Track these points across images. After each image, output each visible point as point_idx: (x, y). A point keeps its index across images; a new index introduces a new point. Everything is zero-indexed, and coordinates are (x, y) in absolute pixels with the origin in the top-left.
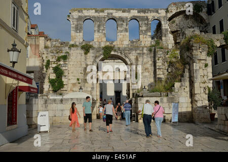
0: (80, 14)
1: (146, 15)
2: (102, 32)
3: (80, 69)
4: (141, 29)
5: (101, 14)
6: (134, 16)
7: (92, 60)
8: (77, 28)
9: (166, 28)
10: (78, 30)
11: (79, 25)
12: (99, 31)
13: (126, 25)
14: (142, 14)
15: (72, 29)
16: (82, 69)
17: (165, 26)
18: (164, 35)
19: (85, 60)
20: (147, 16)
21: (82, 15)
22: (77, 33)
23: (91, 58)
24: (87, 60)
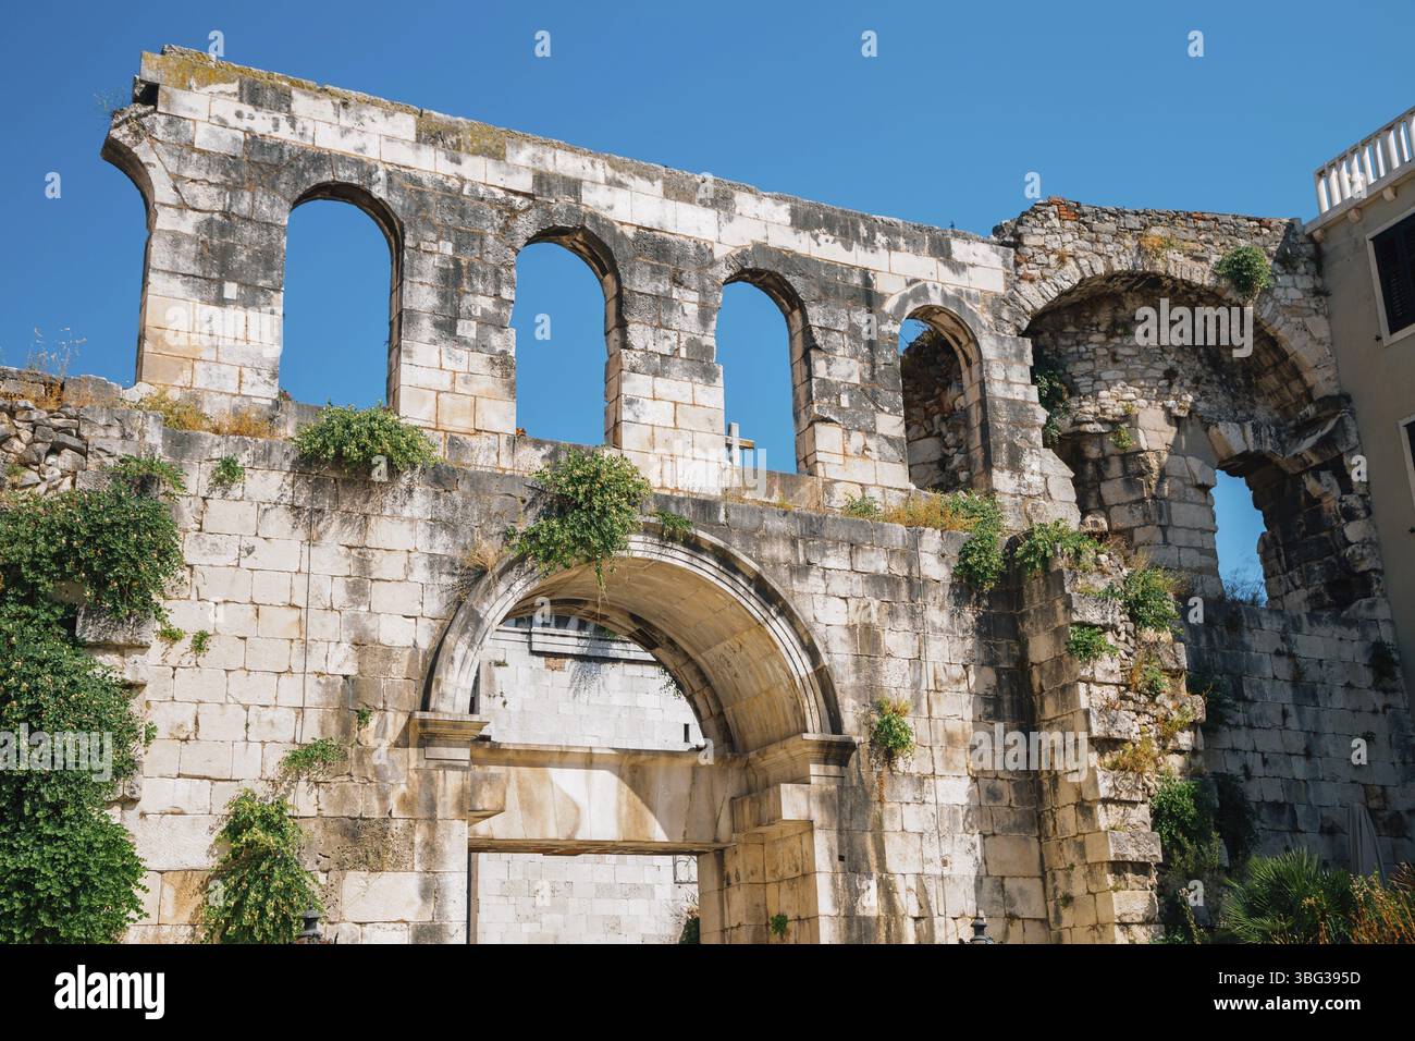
0: (262, 123)
2: (479, 345)
4: (820, 368)
5: (477, 171)
6: (761, 248)
7: (435, 605)
9: (1017, 395)
10: (227, 274)
11: (247, 232)
12: (447, 327)
13: (704, 318)
14: (826, 249)
15: (160, 255)
17: (1007, 382)
18: (1002, 457)
19: (358, 589)
20: (865, 273)
21: (284, 133)
22: (221, 301)
23: (421, 574)
24: (380, 595)
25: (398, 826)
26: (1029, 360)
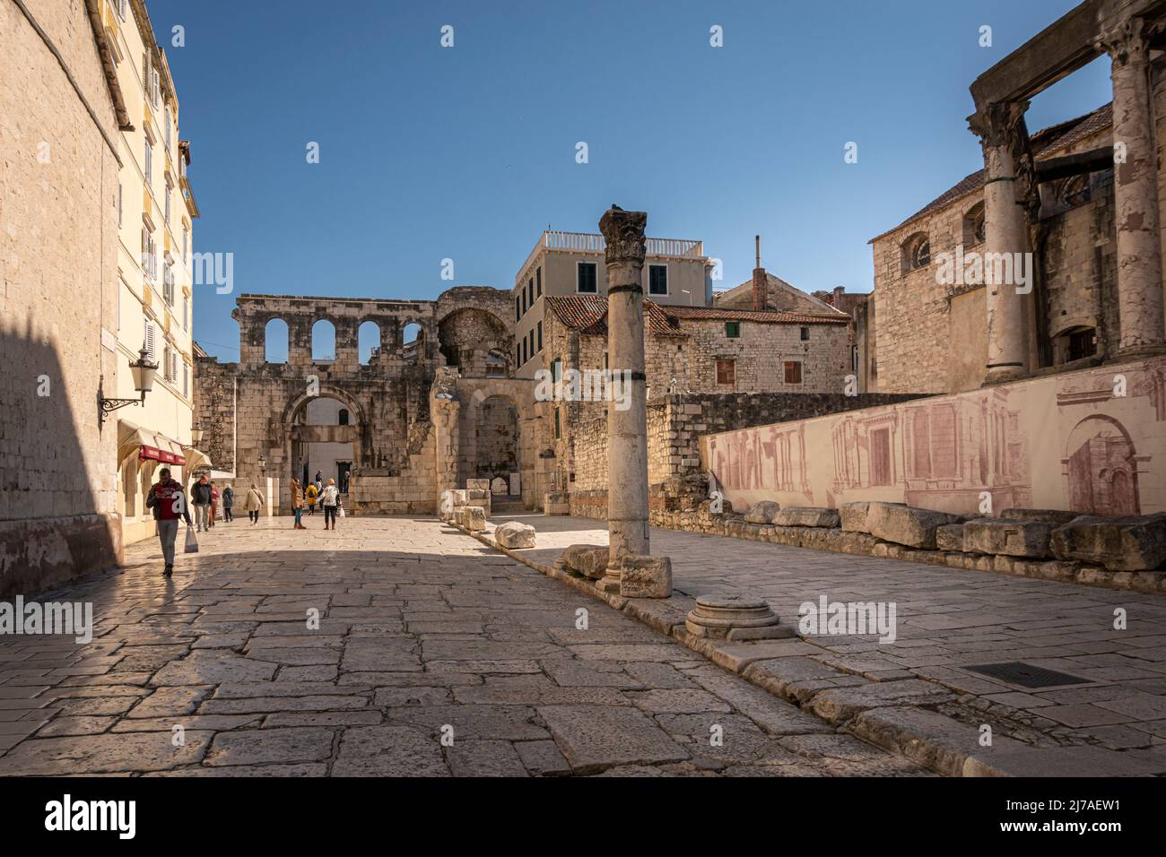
0: (259, 308)
1: (395, 313)
2: (305, 346)
3: (260, 421)
4: (383, 341)
5: (303, 309)
6: (369, 315)
7: (284, 405)
8: (254, 335)
9: (434, 340)
10: (254, 340)
11: (258, 331)
12: (297, 344)
13: (354, 334)
14: (386, 312)
16: (265, 421)
17: (431, 338)
19: (271, 403)
20: (396, 317)
21: (264, 309)
22: (253, 345)
23: (281, 400)
24: (275, 404)
25: (279, 442)
26: (438, 332)
